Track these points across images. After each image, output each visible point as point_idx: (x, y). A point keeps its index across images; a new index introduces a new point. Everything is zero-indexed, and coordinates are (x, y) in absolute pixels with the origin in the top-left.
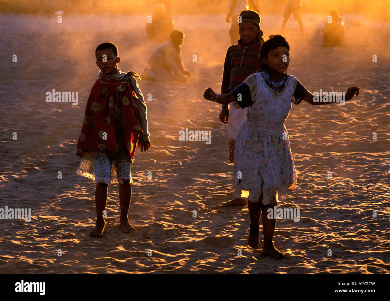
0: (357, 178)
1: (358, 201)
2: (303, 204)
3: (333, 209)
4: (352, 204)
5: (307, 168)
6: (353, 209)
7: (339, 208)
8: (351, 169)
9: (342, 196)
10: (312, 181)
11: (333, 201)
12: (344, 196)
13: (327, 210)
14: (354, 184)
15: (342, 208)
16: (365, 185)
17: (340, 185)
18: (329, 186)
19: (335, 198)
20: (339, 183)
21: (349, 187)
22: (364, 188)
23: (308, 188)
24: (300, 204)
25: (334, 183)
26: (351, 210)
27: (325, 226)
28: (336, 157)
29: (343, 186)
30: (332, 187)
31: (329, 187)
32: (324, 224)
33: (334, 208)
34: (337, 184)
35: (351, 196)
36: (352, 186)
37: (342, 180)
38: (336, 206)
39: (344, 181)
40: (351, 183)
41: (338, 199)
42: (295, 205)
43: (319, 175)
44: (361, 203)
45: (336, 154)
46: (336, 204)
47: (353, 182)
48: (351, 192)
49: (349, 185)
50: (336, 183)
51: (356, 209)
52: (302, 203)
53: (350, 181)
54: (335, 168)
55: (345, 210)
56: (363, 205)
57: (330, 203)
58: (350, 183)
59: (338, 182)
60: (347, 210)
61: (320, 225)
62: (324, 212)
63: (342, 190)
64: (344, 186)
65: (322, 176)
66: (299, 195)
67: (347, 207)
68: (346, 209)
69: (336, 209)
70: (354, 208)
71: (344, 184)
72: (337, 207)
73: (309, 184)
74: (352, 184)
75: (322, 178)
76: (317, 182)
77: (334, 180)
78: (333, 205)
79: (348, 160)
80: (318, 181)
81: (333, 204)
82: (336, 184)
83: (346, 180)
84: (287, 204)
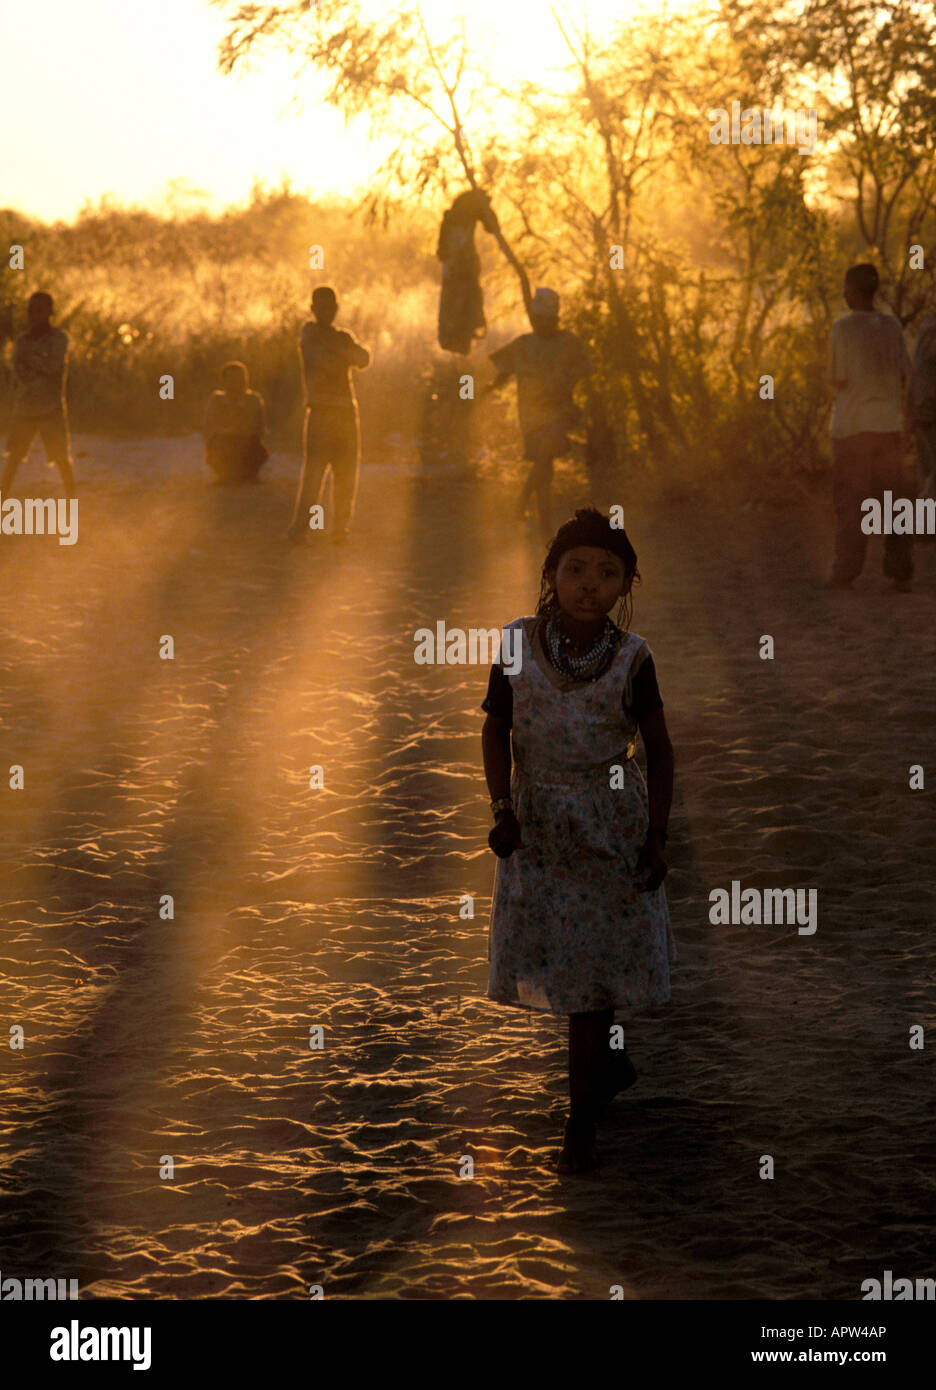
0: (394, 983)
1: (423, 1058)
2: (250, 1075)
3: (350, 1085)
4: (404, 1066)
5: (224, 958)
6: (416, 1083)
7: (369, 1083)
8: (369, 952)
9: (367, 1044)
10: (252, 998)
11: (343, 1060)
12: (372, 1043)
13: (333, 1090)
14: (394, 1003)
15: (380, 1082)
16: (428, 1003)
17: (349, 1006)
18: (315, 1012)
19: (347, 1051)
20: (344, 1002)
21: (379, 1012)
22: (428, 1014)
23: (249, 1021)
24: (241, 1075)
25: (328, 1003)
26: (411, 1086)
27: (340, 1142)
28: (307, 917)
29: (358, 1009)
30: (325, 1015)
31: (316, 1016)
32: (337, 1136)
33: (353, 1082)
34: (337, 1004)
35: (396, 1040)
36: (387, 1009)
37: (349, 990)
38: (356, 1077)
39: (357, 995)
40: (381, 999)
41: (358, 1054)
42: (226, 1078)
43: (269, 979)
44: (433, 1064)
45: (302, 907)
46: (354, 1071)
47: (387, 997)
48: (389, 1028)
49: (377, 1006)
50: (333, 1002)
51: (424, 1081)
52: (244, 1073)
53: (377, 995)
54: (316, 954)
55: (390, 1087)
56: (443, 1068)
57: (336, 1066)
58: (377, 999)
59: (338, 998)
60: (395, 1087)
61: (326, 1142)
62: (323, 1098)
63: (361, 1024)
64: (363, 1009)
65: (282, 982)
66: (227, 1046)
67: (393, 1079)
68: (393, 1083)
69: (359, 1088)
70: (417, 1080)
71: (361, 1003)
72: (361, 1079)
73: (250, 1010)
74: (386, 1004)
75: (283, 987)
76: (271, 1001)
77: (324, 992)
78: (345, 1074)
79: (349, 927)
80: (274, 999)
81: (346, 1071)
82: (333, 1005)
83: (359, 989)
84: (196, 1077)
